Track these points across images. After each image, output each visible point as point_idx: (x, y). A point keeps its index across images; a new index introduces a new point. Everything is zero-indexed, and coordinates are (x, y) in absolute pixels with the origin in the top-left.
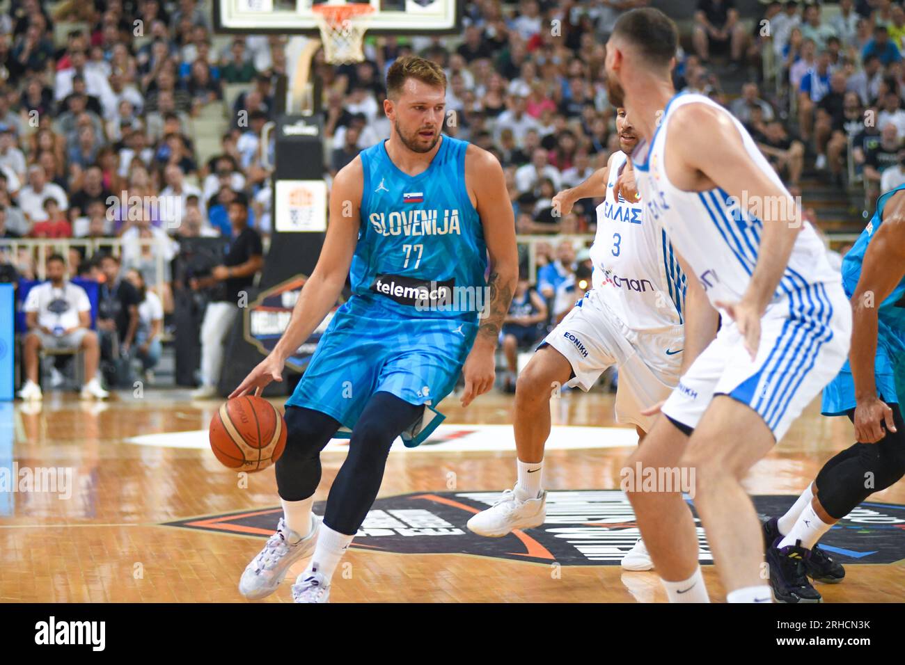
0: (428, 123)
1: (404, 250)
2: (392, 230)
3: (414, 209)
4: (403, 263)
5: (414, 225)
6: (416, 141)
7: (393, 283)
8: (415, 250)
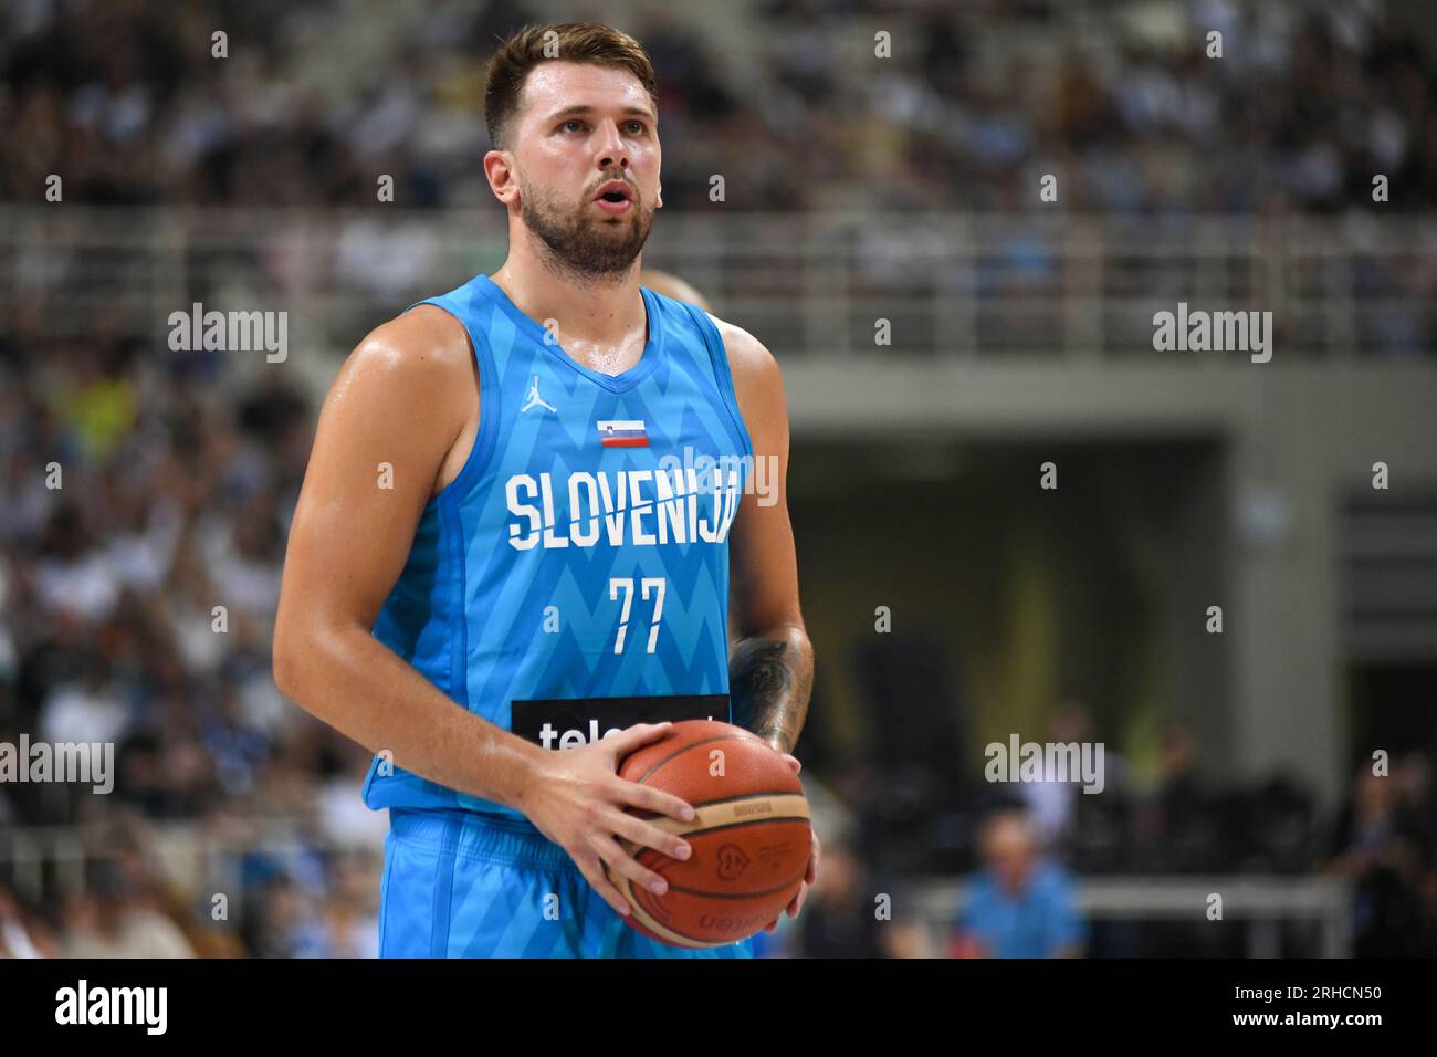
0: (605, 162)
1: (613, 594)
2: (575, 529)
3: (629, 467)
4: (613, 641)
5: (635, 515)
6: (584, 223)
7: (594, 724)
8: (646, 595)
